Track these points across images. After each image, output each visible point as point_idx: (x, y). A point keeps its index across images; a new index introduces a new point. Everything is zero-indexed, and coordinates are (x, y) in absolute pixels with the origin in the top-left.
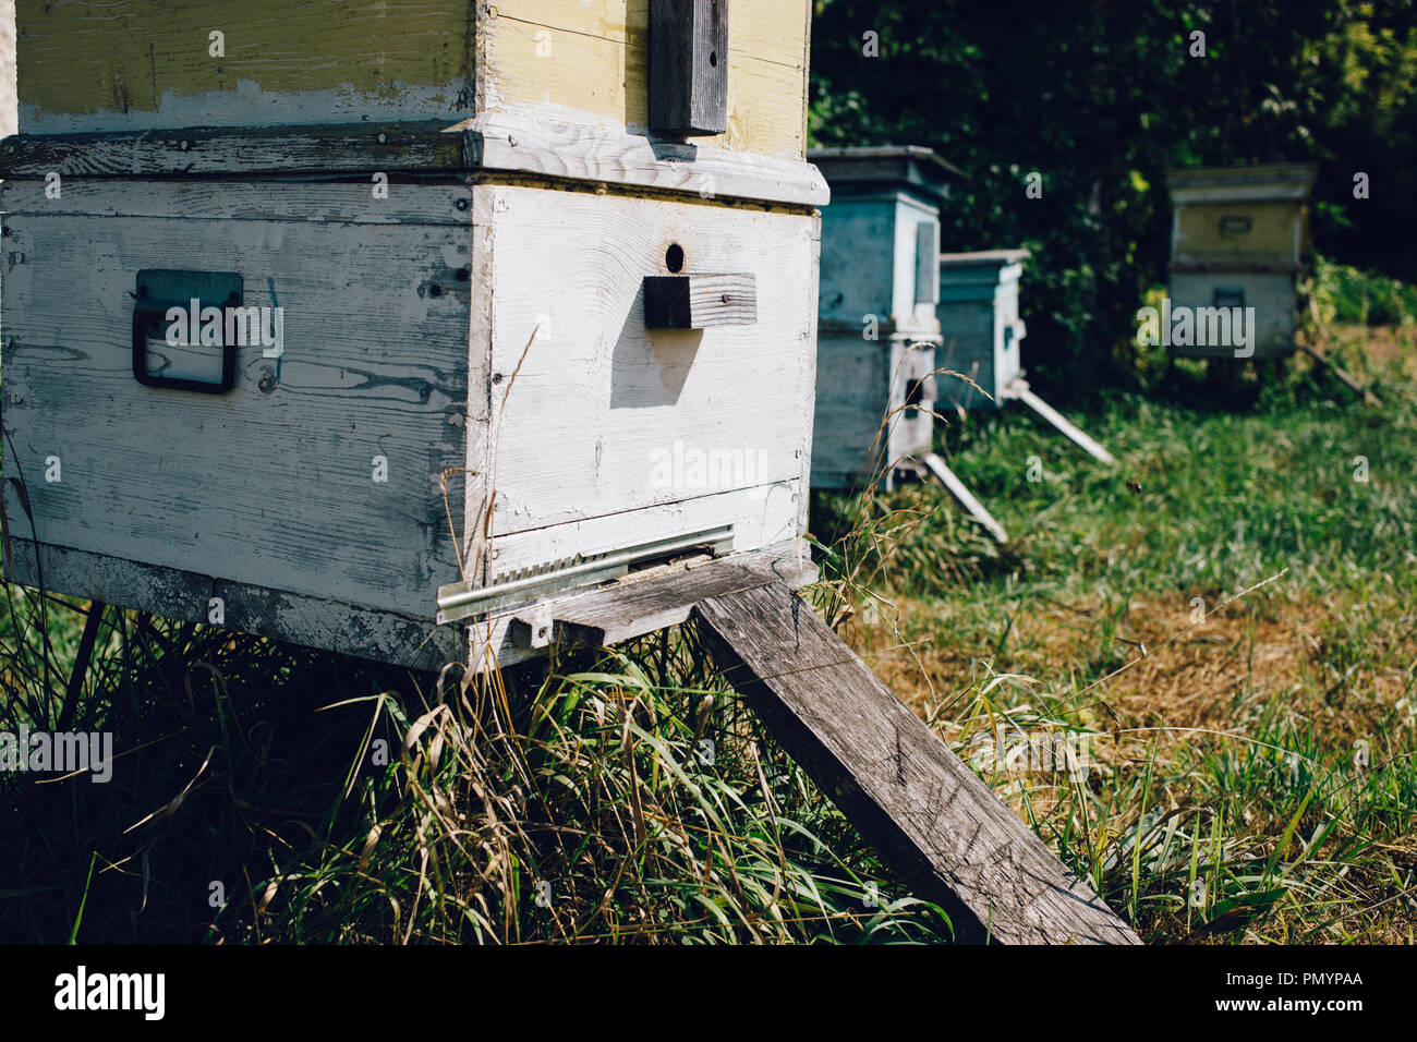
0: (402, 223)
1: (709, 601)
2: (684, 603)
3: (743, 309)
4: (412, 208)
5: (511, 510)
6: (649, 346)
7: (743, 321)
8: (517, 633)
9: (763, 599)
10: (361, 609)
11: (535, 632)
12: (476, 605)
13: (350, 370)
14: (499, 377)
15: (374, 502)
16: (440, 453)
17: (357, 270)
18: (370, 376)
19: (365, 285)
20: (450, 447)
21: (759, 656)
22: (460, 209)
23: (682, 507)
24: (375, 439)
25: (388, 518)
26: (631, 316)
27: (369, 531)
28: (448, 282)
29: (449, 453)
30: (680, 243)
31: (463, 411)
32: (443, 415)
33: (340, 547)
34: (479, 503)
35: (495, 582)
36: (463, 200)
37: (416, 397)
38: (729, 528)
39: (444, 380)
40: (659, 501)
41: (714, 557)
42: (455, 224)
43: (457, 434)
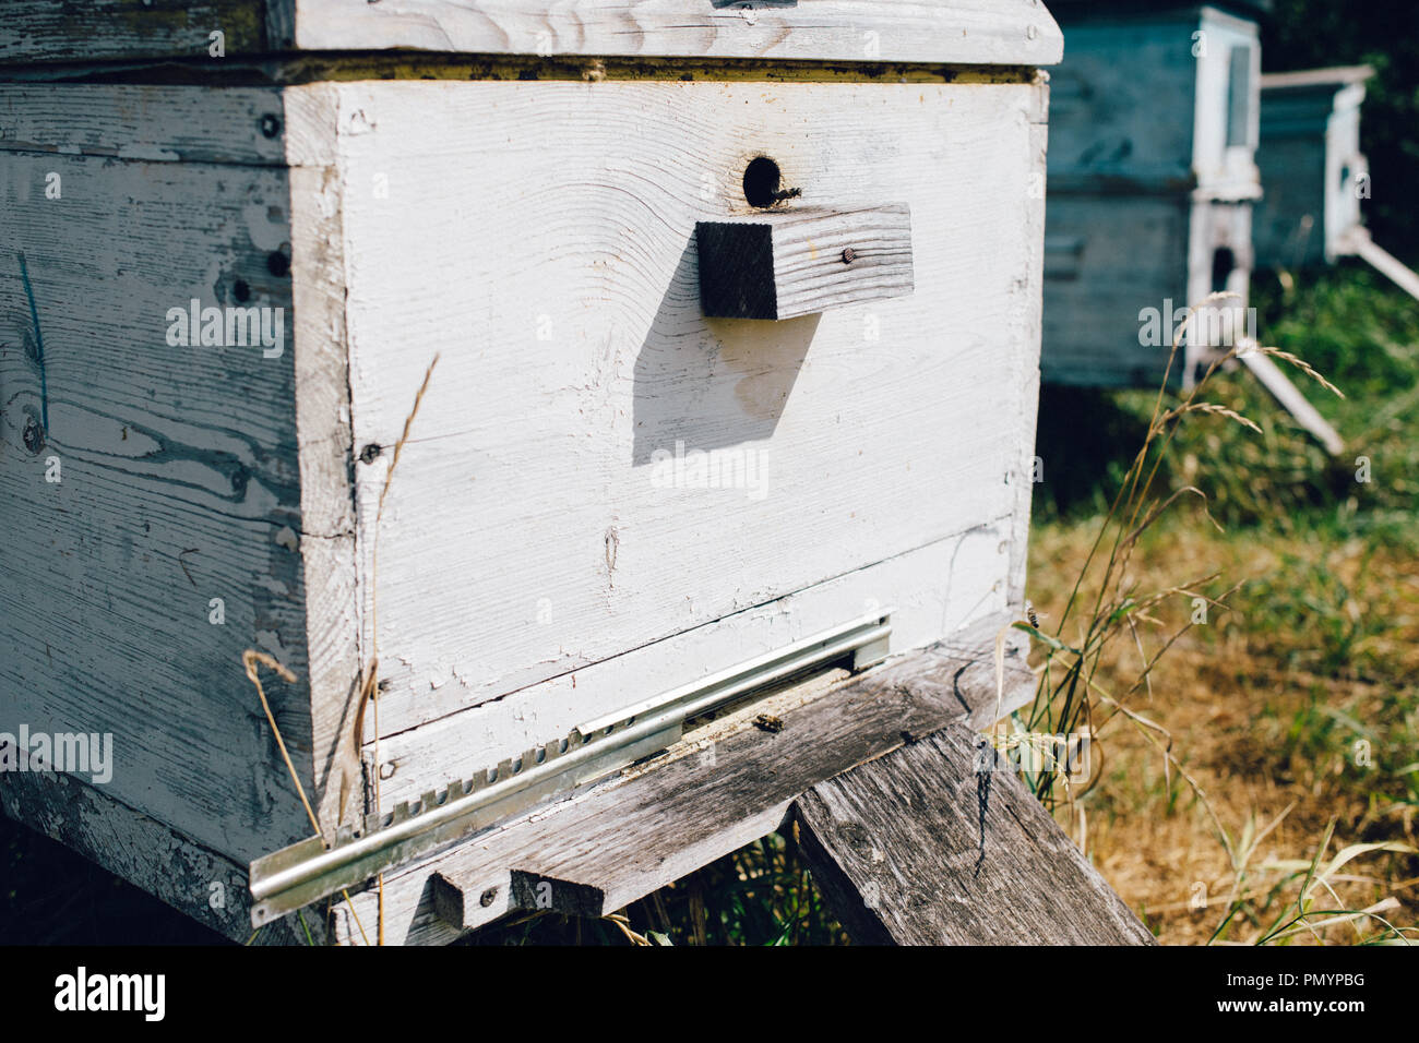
0: (184, 159)
1: (824, 789)
2: (774, 800)
3: (884, 270)
4: (195, 131)
5: (420, 683)
6: (711, 344)
7: (883, 292)
8: (440, 898)
9: (928, 766)
10: (184, 840)
11: (471, 900)
12: (344, 873)
13: (136, 428)
14: (373, 451)
15: (185, 663)
16: (264, 596)
17: (131, 247)
18: (162, 440)
19: (143, 274)
20: (278, 587)
21: (904, 900)
22: (270, 135)
23: (789, 605)
24: (176, 553)
25: (206, 694)
26: (671, 296)
27: (183, 710)
28: (257, 277)
29: (281, 597)
30: (771, 154)
31: (295, 523)
32: (266, 527)
33: (147, 729)
34: (343, 688)
35: (390, 821)
36: (270, 117)
37: (227, 489)
38: (882, 620)
39: (265, 461)
40: (743, 603)
41: (855, 673)
42: (261, 164)
43: (289, 561)
